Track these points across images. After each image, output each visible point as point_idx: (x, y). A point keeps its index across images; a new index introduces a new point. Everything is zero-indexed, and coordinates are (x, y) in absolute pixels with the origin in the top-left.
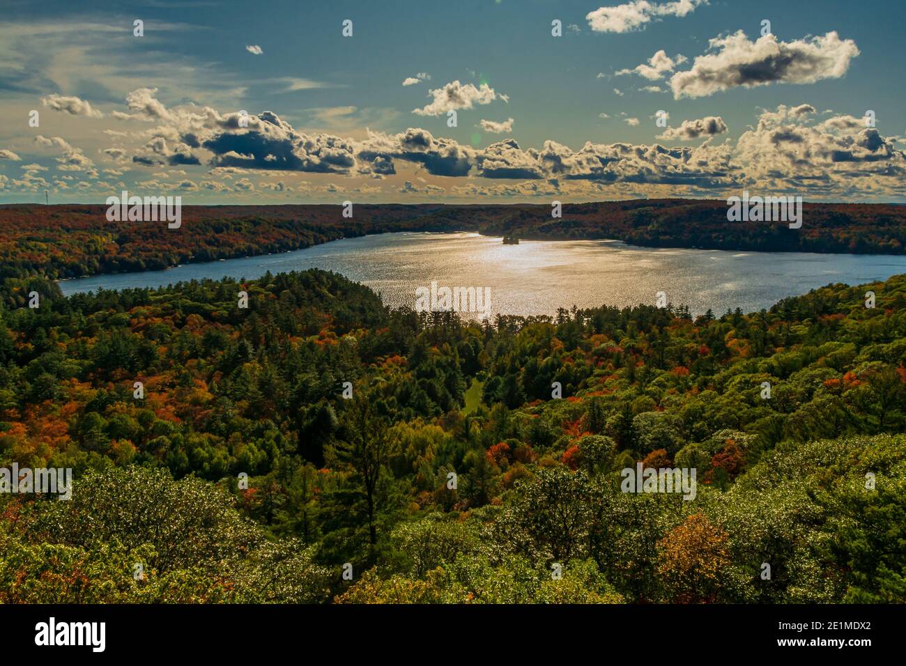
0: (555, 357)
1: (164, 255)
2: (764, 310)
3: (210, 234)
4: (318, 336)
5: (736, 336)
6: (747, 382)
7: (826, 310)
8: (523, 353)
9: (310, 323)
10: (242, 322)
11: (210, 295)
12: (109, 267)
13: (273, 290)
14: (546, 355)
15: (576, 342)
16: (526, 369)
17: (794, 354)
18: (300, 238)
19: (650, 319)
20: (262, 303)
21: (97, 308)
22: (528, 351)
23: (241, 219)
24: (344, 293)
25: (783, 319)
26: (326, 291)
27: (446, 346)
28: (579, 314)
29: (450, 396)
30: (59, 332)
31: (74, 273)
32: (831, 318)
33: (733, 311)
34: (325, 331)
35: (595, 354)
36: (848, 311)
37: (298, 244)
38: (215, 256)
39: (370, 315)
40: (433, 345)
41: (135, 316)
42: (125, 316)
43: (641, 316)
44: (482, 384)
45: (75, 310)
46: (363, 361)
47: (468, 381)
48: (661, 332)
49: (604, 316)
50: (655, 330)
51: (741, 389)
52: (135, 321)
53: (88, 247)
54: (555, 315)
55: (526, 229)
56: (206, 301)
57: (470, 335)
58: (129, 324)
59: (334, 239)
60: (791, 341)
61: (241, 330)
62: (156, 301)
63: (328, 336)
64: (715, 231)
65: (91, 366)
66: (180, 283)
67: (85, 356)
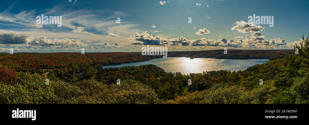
0: (203, 82)
1: (121, 62)
2: (245, 70)
3: (130, 57)
4: (151, 78)
5: (240, 75)
6: (244, 83)
7: (256, 69)
8: (196, 81)
9: (150, 75)
10: (136, 75)
11: (130, 69)
12: (111, 64)
13: (142, 69)
14: (201, 81)
15: (208, 78)
16: (197, 84)
17: (252, 77)
18: (147, 58)
19: (223, 73)
20: (140, 71)
21: (109, 71)
22: (198, 81)
23: (136, 54)
24: (157, 69)
25: (249, 71)
26: (153, 69)
27: (179, 80)
28: (208, 73)
29: (181, 90)
30: (102, 75)
31: (105, 65)
32: (258, 70)
33: (239, 71)
34: (153, 77)
35: (212, 81)
36: (260, 69)
37: (147, 60)
38: (130, 62)
39: (162, 74)
40: (176, 80)
41: (116, 73)
42: (114, 72)
43: (221, 72)
44: (188, 88)
45: (105, 71)
46: (161, 83)
47: (184, 87)
48: (225, 76)
49: (213, 73)
50: (224, 75)
51: (243, 84)
52: (115, 74)
53: (108, 60)
54: (203, 73)
55: (195, 56)
56: (129, 70)
57: (184, 78)
58: (114, 74)
59: (154, 59)
60: (251, 75)
61: (135, 76)
62: (119, 70)
63: (154, 78)
64: (234, 55)
65: (108, 81)
66: (124, 67)
67: (107, 79)
